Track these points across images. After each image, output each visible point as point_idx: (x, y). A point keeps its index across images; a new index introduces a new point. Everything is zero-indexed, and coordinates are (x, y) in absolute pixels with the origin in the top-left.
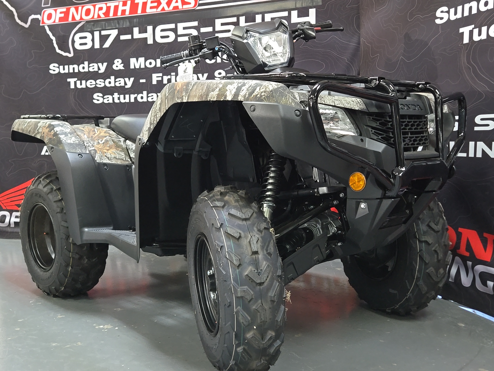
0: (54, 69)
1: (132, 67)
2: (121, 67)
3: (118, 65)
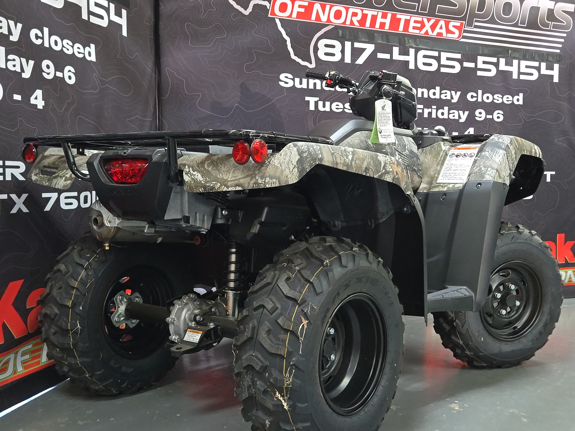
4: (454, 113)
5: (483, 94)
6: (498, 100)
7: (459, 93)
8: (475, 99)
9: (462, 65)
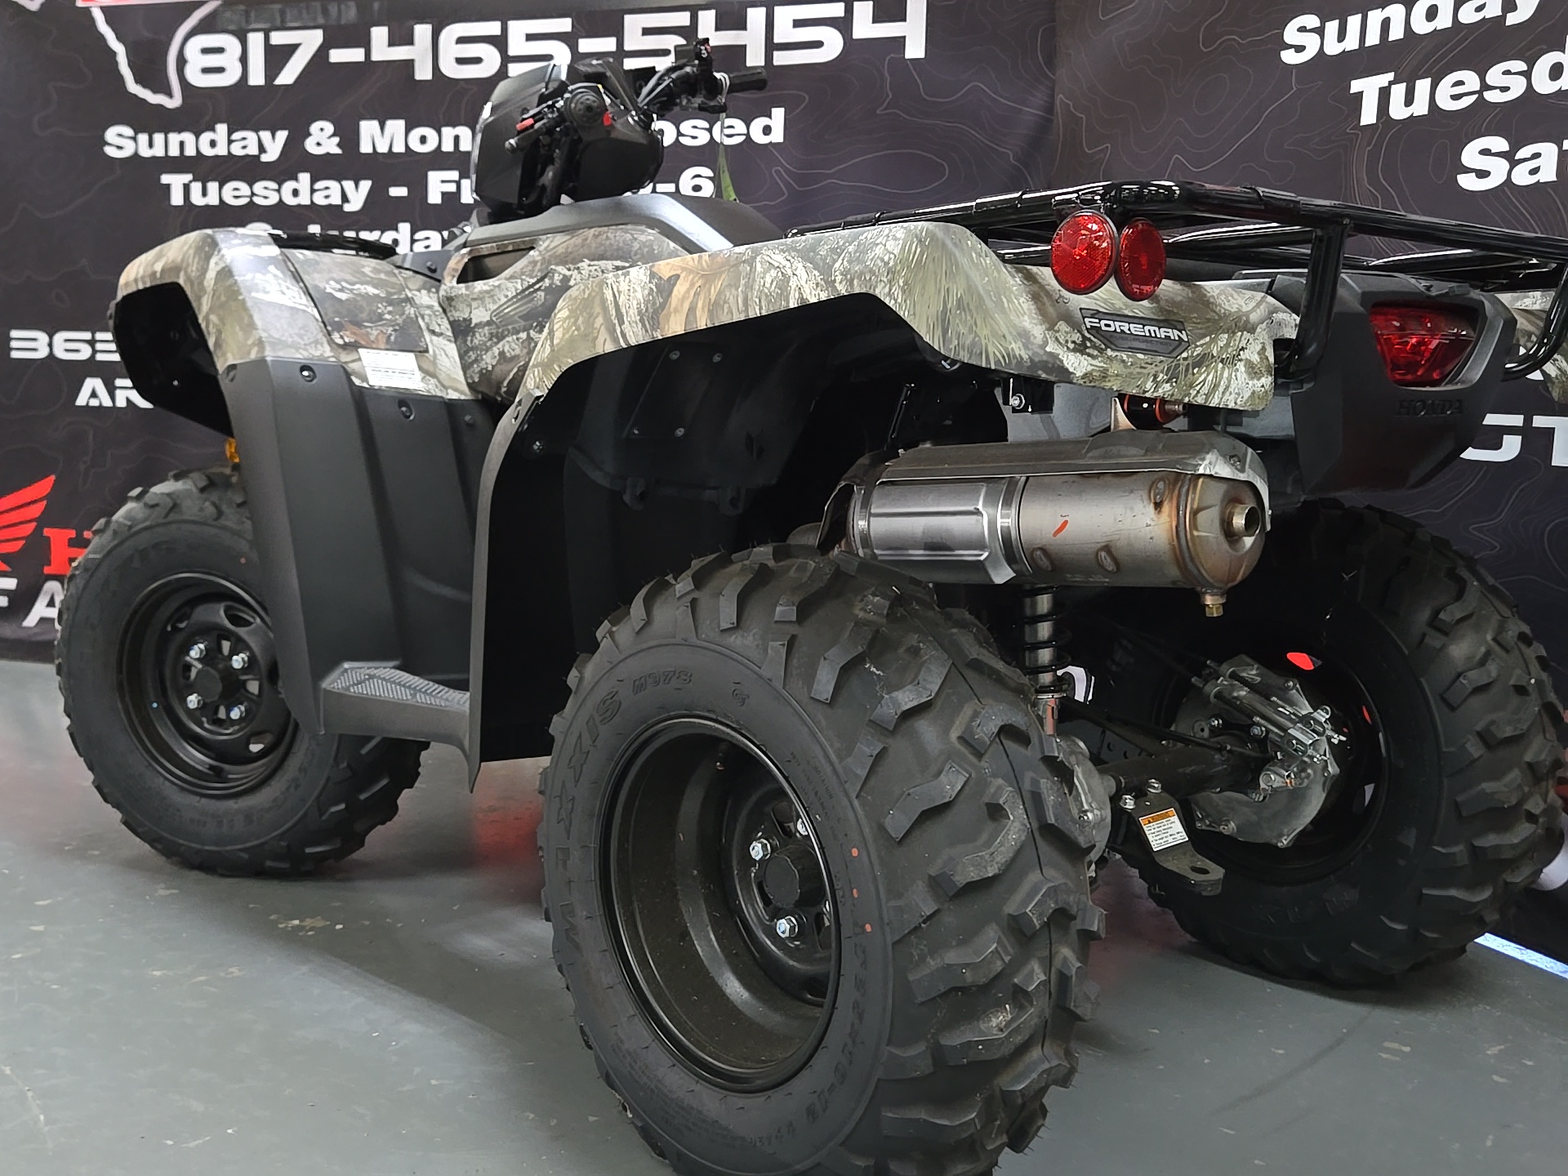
0: (120, 142)
1: (365, 148)
2: (332, 147)
3: (322, 139)
9: (573, 48)
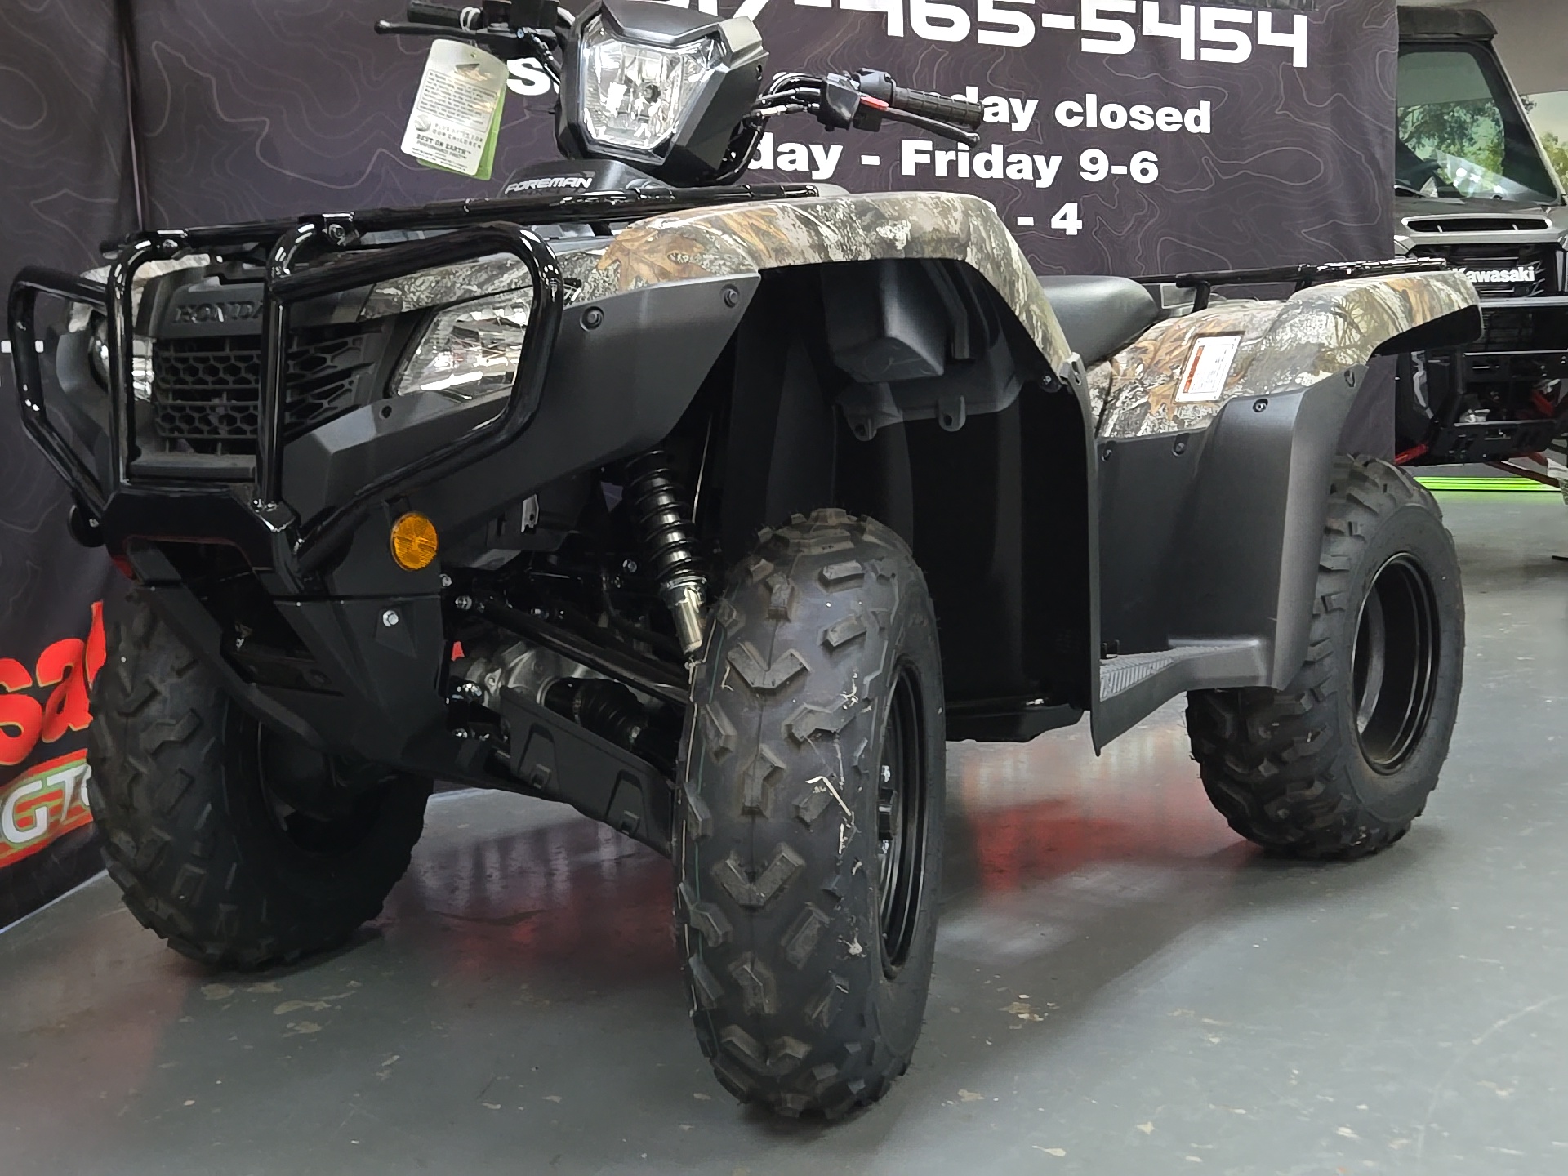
4: (1020, 162)
5: (1100, 106)
6: (1142, 122)
7: (1032, 104)
8: (1076, 121)
